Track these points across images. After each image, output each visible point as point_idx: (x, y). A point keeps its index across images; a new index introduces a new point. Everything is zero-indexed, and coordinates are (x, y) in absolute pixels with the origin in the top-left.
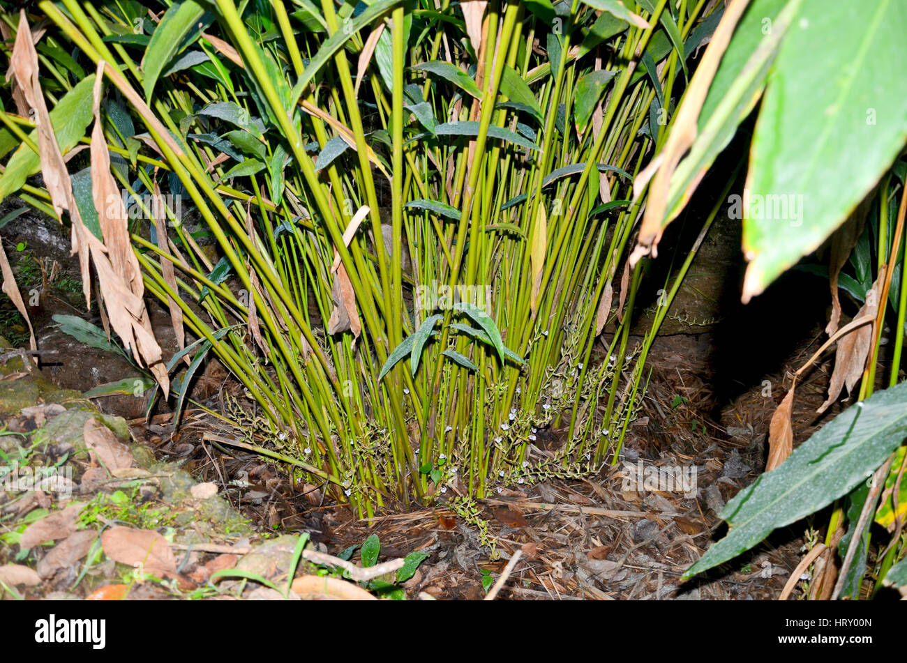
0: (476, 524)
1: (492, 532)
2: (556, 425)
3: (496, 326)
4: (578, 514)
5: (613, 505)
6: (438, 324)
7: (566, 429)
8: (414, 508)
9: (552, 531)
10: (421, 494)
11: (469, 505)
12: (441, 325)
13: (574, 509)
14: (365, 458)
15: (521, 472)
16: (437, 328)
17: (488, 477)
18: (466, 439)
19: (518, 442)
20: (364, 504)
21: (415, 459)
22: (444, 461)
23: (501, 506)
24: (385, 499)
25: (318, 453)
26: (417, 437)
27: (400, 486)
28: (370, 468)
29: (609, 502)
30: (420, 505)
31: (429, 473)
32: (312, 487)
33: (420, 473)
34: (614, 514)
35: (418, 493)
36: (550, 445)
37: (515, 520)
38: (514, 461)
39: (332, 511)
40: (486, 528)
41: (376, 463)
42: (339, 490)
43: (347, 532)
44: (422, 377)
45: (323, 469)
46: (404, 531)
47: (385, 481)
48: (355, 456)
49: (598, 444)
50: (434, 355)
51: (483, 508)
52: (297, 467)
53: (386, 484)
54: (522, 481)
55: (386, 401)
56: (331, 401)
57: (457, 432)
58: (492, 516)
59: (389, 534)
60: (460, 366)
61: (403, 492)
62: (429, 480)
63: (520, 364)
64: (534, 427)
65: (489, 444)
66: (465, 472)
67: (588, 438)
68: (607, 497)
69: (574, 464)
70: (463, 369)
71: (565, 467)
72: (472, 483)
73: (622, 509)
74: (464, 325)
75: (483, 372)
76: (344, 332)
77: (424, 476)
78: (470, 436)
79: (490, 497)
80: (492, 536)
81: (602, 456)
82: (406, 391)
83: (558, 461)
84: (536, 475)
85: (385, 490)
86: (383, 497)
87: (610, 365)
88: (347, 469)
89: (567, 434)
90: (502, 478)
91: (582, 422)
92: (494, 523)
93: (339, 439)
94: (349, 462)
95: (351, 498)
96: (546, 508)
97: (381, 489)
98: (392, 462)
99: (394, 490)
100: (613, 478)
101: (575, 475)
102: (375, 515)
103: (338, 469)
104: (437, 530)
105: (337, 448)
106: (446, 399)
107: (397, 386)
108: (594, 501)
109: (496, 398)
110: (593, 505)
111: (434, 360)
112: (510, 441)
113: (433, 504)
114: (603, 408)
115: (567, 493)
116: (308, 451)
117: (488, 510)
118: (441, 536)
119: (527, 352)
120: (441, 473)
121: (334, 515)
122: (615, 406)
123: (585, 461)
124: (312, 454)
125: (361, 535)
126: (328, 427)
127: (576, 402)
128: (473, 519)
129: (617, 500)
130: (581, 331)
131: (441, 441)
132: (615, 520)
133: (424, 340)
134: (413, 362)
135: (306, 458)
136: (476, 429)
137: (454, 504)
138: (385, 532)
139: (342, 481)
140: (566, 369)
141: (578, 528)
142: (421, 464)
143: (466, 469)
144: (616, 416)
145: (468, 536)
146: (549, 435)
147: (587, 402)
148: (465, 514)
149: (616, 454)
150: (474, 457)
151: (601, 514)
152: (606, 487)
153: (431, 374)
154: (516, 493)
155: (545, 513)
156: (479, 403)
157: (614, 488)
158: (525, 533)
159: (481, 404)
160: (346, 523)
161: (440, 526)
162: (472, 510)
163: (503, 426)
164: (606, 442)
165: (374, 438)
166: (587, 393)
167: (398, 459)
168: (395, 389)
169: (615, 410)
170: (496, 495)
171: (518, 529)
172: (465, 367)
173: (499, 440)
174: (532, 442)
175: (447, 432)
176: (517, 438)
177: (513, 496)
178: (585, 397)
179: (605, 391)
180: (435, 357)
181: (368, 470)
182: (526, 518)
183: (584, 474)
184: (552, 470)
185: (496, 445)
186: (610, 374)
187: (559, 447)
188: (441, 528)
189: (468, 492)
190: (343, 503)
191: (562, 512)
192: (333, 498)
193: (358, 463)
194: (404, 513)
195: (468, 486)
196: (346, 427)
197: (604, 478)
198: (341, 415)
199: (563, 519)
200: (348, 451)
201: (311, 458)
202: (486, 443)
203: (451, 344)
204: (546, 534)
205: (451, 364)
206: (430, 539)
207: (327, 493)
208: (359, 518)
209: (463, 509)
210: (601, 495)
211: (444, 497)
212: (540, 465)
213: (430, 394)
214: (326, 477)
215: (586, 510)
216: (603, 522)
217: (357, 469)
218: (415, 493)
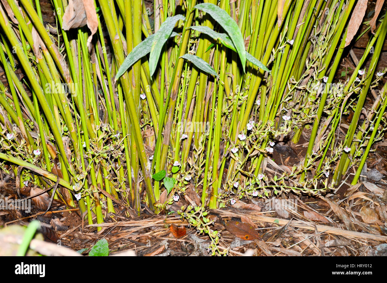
0: (207, 234)
1: (223, 244)
2: (295, 140)
3: (239, 30)
4: (313, 232)
5: (350, 226)
6: (180, 26)
7: (305, 145)
8: (145, 215)
9: (285, 247)
10: (153, 202)
11: (202, 214)
12: (182, 27)
13: (309, 226)
14: (97, 161)
15: (256, 185)
16: (178, 30)
17: (222, 187)
18: (202, 148)
19: (255, 153)
20: (94, 209)
21: (148, 166)
22: (178, 169)
23: (233, 218)
24: (116, 205)
25: (48, 156)
26: (151, 144)
27: (132, 192)
28: (102, 172)
29: (347, 222)
30: (151, 212)
31: (161, 181)
32: (40, 191)
33: (154, 180)
34: (351, 235)
35: (150, 201)
36: (287, 160)
37: (247, 232)
38: (250, 173)
39: (60, 216)
40: (217, 239)
41: (108, 167)
42: (68, 195)
43: (74, 237)
44: (160, 83)
45: (52, 172)
46: (134, 238)
47: (116, 187)
48: (87, 159)
49: (338, 162)
50: (173, 61)
51: (215, 219)
52: (24, 169)
53: (117, 190)
54: (256, 194)
55: (122, 105)
56: (64, 101)
57: (192, 141)
58: (223, 228)
59: (118, 241)
60: (199, 71)
61: (135, 199)
62: (162, 187)
63: (262, 72)
64: (273, 140)
65: (225, 154)
66: (199, 181)
67: (328, 155)
68: (345, 217)
69: (312, 180)
70: (202, 75)
71: (302, 183)
72: (205, 193)
73: (360, 231)
74: (207, 28)
75: (223, 80)
76: (79, 28)
77: (157, 184)
78: (206, 146)
79: (222, 209)
80: (222, 248)
81: (341, 175)
82: (143, 97)
83: (295, 176)
84: (271, 189)
85: (117, 197)
86: (114, 202)
87: (357, 79)
88: (78, 173)
89: (305, 150)
90: (237, 189)
91: (323, 138)
92: (225, 234)
93: (71, 141)
94: (80, 165)
95: (81, 202)
96: (280, 223)
97: (112, 195)
98: (125, 168)
99: (125, 196)
100: (352, 198)
101: (312, 191)
102: (105, 221)
103: (68, 172)
104: (167, 239)
105: (69, 150)
106: (184, 106)
107: (133, 89)
108: (331, 220)
109: (235, 108)
110: (329, 224)
111: (173, 66)
112: (246, 152)
113: (164, 212)
114: (345, 126)
115: (303, 210)
116: (37, 153)
117: (221, 221)
118: (171, 244)
119: (270, 61)
120: (174, 180)
121: (62, 219)
122: (360, 123)
123: (324, 178)
124: (42, 156)
125: (90, 241)
126: (59, 129)
127: (318, 116)
128: (204, 229)
129: (356, 221)
130: (329, 43)
131: (176, 149)
132: (352, 241)
133: (164, 41)
134: (151, 65)
135: (35, 160)
136: (212, 139)
137: (186, 213)
138: (114, 239)
139: (72, 184)
140: (309, 83)
141: (312, 246)
142: (154, 172)
143: (200, 179)
144: (360, 134)
145: (198, 246)
146: (287, 150)
147: (330, 118)
148: (197, 223)
149: (357, 174)
150: (209, 167)
151: (337, 234)
152: (344, 207)
153: (169, 80)
154: (250, 206)
155: (278, 228)
156: (217, 112)
157: (353, 209)
158: (257, 247)
159: (218, 114)
160: (74, 228)
161: (170, 235)
162: (204, 219)
163: (240, 136)
164: (348, 161)
165: (107, 143)
166: (330, 109)
167: (131, 164)
168: (131, 92)
169: (360, 127)
170: (229, 207)
171: (250, 242)
172: (205, 73)
173: (235, 150)
174: (269, 154)
175: (183, 140)
176: (254, 149)
177: (246, 209)
178: (328, 112)
179: (350, 108)
180: (174, 63)
181: (100, 175)
182: (259, 231)
183: (322, 190)
184: (288, 185)
185: (232, 155)
186: (356, 90)
187: (297, 163)
188: (172, 237)
189: (201, 202)
190: (72, 208)
191: (296, 228)
192: (61, 202)
193: (90, 166)
194: (135, 219)
195: (201, 196)
196: (79, 130)
197: (342, 197)
198: (74, 117)
199: (296, 235)
200: (80, 154)
201: (40, 160)
202: (222, 154)
203: (191, 49)
204: (278, 249)
205: (191, 69)
206: (159, 247)
207: (56, 198)
208: (88, 224)
209: (194, 218)
210: (338, 215)
211: (176, 206)
212: (276, 178)
213: (167, 101)
214: (55, 180)
215: (322, 229)
216: (339, 242)
217: (89, 173)
218: (147, 201)
